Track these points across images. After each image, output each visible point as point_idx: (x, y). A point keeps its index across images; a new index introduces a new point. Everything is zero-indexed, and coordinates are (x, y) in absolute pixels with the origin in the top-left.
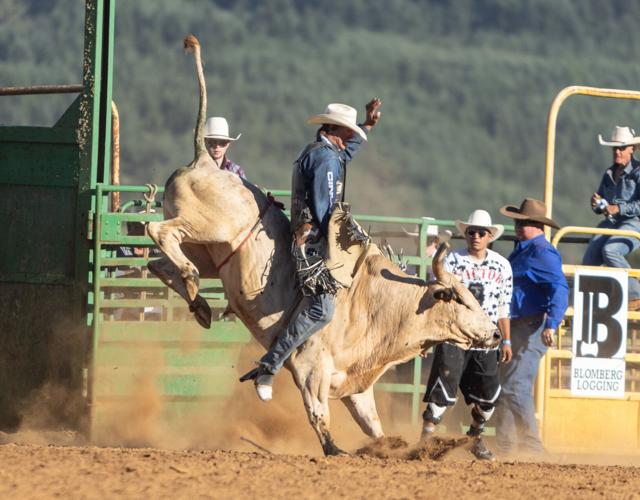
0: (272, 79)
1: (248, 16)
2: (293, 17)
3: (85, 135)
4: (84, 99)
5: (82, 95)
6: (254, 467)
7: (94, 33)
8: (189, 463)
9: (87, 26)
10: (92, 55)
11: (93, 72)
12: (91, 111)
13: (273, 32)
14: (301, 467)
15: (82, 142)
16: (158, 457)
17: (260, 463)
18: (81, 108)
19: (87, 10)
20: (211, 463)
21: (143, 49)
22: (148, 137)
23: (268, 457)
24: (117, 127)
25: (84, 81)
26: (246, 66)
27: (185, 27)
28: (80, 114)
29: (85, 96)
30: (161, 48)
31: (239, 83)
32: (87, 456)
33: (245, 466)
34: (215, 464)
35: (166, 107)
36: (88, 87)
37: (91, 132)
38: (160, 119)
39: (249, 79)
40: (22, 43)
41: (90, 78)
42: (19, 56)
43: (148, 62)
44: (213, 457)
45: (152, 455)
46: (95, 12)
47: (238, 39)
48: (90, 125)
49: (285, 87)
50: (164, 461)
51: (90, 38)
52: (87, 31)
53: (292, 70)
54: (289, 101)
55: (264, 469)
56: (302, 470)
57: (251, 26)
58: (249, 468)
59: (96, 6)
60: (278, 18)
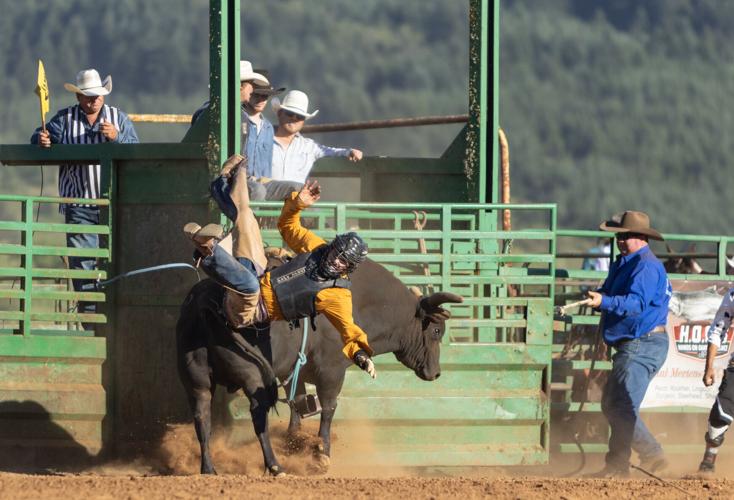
0: (672, 101)
1: (645, 38)
2: (692, 38)
3: (472, 165)
4: (471, 129)
5: (468, 126)
6: (646, 495)
7: (479, 63)
8: (580, 493)
9: (471, 55)
10: (477, 85)
11: (478, 102)
12: (477, 141)
13: (671, 53)
14: (693, 493)
15: (469, 172)
16: (550, 487)
17: (652, 490)
18: (467, 139)
19: (471, 39)
20: (603, 492)
21: (542, 74)
22: (549, 162)
23: (661, 484)
24: (506, 155)
25: (470, 112)
26: (645, 88)
27: (583, 50)
28: (467, 145)
29: (472, 126)
30: (560, 73)
31: (639, 105)
32: (478, 487)
33: (637, 494)
34: (606, 493)
35: (566, 131)
36: (474, 117)
37: (478, 162)
38: (560, 143)
39: (649, 100)
40: (421, 71)
41: (475, 107)
42: (417, 84)
43: (548, 87)
44: (605, 486)
45: (545, 485)
46: (479, 42)
47: (637, 61)
48: (477, 155)
49: (684, 108)
50: (556, 491)
51: (475, 68)
52: (471, 61)
53: (692, 91)
54: (689, 122)
55: (655, 497)
56: (693, 497)
57: (650, 48)
58: (641, 495)
59: (479, 35)
60: (676, 39)
